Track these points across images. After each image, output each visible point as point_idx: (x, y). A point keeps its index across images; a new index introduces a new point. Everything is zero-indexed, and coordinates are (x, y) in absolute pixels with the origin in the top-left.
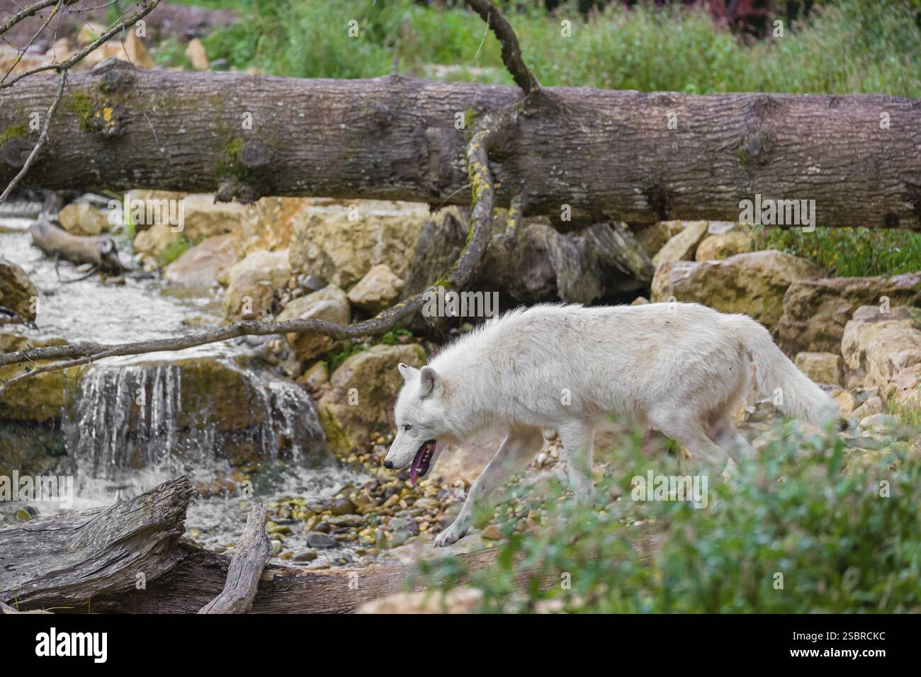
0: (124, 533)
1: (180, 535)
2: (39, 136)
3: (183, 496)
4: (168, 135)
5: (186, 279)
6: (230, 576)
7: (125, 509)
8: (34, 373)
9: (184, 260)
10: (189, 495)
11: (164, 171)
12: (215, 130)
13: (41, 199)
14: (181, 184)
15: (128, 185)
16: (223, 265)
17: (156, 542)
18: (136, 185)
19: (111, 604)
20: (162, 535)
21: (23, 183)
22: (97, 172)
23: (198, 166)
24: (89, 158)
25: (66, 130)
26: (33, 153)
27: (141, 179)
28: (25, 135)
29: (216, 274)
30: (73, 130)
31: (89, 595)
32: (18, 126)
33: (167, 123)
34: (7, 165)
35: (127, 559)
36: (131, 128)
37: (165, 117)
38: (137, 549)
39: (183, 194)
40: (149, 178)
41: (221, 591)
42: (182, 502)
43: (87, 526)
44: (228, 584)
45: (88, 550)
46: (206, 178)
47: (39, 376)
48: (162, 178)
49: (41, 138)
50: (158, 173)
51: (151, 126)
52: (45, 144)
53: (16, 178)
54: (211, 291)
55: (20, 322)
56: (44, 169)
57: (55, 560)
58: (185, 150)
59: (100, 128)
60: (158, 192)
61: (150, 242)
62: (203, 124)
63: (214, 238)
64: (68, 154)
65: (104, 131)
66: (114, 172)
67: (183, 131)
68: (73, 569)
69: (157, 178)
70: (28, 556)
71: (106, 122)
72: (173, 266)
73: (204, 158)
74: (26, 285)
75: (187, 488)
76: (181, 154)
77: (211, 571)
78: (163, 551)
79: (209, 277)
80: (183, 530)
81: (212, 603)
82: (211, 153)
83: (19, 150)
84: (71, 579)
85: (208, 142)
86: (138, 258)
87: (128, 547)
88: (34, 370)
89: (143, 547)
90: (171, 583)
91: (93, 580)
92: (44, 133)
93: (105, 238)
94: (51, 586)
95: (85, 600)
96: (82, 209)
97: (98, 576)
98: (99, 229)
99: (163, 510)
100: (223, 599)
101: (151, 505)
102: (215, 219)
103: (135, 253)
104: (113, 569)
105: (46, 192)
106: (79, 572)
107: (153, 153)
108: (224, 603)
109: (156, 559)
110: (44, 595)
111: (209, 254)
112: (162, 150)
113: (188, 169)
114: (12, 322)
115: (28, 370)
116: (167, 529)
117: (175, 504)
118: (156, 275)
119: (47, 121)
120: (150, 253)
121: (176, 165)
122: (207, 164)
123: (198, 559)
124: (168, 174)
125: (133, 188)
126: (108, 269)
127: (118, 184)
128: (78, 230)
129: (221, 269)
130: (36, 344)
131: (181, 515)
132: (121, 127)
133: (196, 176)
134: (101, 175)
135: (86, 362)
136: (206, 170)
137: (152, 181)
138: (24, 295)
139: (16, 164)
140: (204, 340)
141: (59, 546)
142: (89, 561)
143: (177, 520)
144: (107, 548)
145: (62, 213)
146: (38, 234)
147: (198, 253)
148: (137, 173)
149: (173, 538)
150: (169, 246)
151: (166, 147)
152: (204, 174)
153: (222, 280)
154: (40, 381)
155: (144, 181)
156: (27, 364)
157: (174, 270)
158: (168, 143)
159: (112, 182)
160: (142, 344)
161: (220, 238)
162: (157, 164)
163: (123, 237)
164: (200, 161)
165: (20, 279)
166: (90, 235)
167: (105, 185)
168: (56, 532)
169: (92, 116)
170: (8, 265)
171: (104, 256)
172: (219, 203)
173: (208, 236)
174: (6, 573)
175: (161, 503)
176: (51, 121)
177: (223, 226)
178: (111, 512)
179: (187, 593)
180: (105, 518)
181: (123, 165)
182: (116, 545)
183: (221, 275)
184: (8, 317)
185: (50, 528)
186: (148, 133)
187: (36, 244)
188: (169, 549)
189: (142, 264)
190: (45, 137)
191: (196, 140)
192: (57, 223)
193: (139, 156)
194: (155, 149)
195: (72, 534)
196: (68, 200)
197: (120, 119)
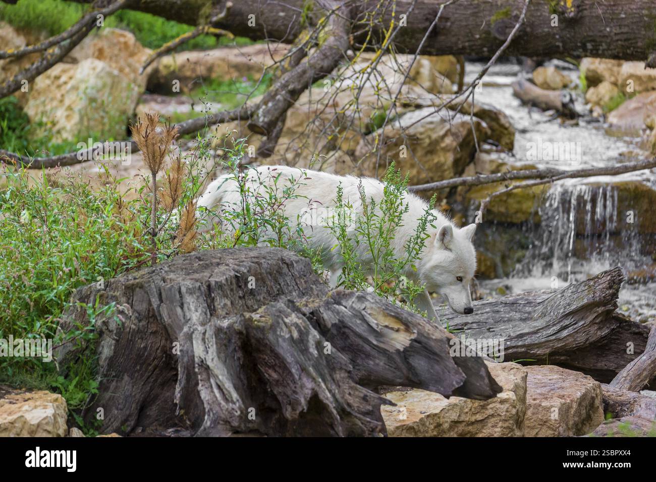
0: (573, 307)
1: (614, 310)
2: (519, 18)
3: (615, 283)
4: (612, 19)
5: (623, 123)
6: (650, 341)
7: (574, 290)
8: (511, 190)
9: (622, 109)
10: (621, 281)
11: (609, 45)
12: (647, 16)
13: (520, 63)
14: (621, 55)
15: (583, 54)
16: (650, 113)
17: (596, 314)
18: (588, 54)
19: (563, 358)
20: (600, 310)
21: (507, 51)
22: (561, 44)
23: (634, 41)
24: (555, 34)
25: (539, 14)
26: (514, 31)
27: (592, 50)
28: (509, 17)
29: (645, 120)
30: (544, 14)
31: (548, 351)
32: (505, 10)
33: (612, 10)
34: (496, 38)
35: (575, 326)
36: (586, 13)
37: (610, 5)
38: (582, 319)
39: (622, 62)
40: (597, 50)
41: (643, 352)
42: (615, 286)
43: (546, 302)
44: (648, 348)
45: (547, 319)
46: (639, 50)
47: (516, 191)
48: (608, 49)
49: (520, 20)
50: (604, 46)
51: (600, 12)
52: (523, 24)
53: (502, 48)
54: (641, 132)
55: (502, 151)
56: (522, 42)
57: (523, 325)
58: (625, 30)
59: (563, 13)
60: (604, 60)
61: (597, 96)
62: (638, 11)
63: (644, 94)
64: (540, 31)
65: (566, 15)
66: (573, 44)
67: (623, 16)
68: (536, 332)
69: (603, 50)
70: (504, 322)
71: (567, 9)
72: (613, 113)
73: (639, 36)
74: (507, 125)
75: (619, 276)
76: (622, 33)
77: (635, 336)
78: (601, 321)
79: (639, 122)
80: (616, 306)
81: (636, 360)
82: (644, 33)
83: (505, 28)
84: (534, 339)
85: (641, 24)
86: (588, 107)
87: (576, 317)
88: (511, 187)
89: (587, 318)
90: (606, 345)
91: (551, 341)
92: (523, 16)
93: (566, 92)
94: (520, 343)
95: (544, 355)
96: (550, 71)
97: (554, 337)
98: (560, 85)
99: (602, 291)
100: (644, 358)
101: (593, 288)
102: (645, 80)
103: (587, 103)
104: (565, 333)
105: (523, 58)
106: (540, 334)
107: (601, 31)
108: (645, 361)
109: (596, 327)
110: (515, 350)
111: (640, 105)
112: (608, 29)
113: (626, 43)
114: (497, 151)
115: (507, 186)
116: (605, 305)
117: (610, 288)
118: (601, 119)
119: (525, 7)
120: (598, 103)
121: (617, 40)
122: (639, 40)
123: (627, 328)
124: (612, 47)
125: (586, 56)
126: (567, 114)
127: (575, 53)
128: (546, 86)
129: (648, 116)
130: (514, 168)
131: (615, 295)
132: (578, 12)
133: (632, 49)
134: (563, 47)
135: (549, 182)
136: (640, 44)
137: (600, 52)
138: (506, 132)
139: (502, 38)
140: (634, 169)
141: (526, 315)
142: (547, 327)
143: (612, 300)
144: (561, 318)
145: (535, 73)
146: (517, 88)
147: (632, 104)
148: (589, 46)
149: (609, 312)
150: (611, 99)
151: (611, 27)
152: (638, 47)
153: (649, 124)
154: (515, 195)
155: (594, 52)
156: (506, 183)
157: (615, 116)
158: (612, 25)
159: (572, 52)
160: (590, 170)
161: (649, 94)
162: (604, 40)
163: (579, 91)
164: (635, 38)
165: (503, 121)
166: (554, 89)
167: (566, 54)
168: (525, 305)
169: (558, 4)
170: (495, 111)
171: (564, 105)
172: (648, 69)
173: (640, 92)
174: (488, 333)
175: (601, 287)
176: (528, 7)
177: (651, 85)
178: (564, 291)
179: (618, 352)
180: (559, 296)
181: (579, 40)
182: (566, 316)
183: (649, 121)
184: (494, 148)
185: (520, 302)
186: (598, 17)
187: (516, 95)
188: (606, 320)
189: (591, 111)
190: (523, 19)
191: (632, 23)
192: (531, 81)
193: (591, 34)
194: (603, 28)
195: (536, 307)
196: (539, 64)
197: (578, 7)
